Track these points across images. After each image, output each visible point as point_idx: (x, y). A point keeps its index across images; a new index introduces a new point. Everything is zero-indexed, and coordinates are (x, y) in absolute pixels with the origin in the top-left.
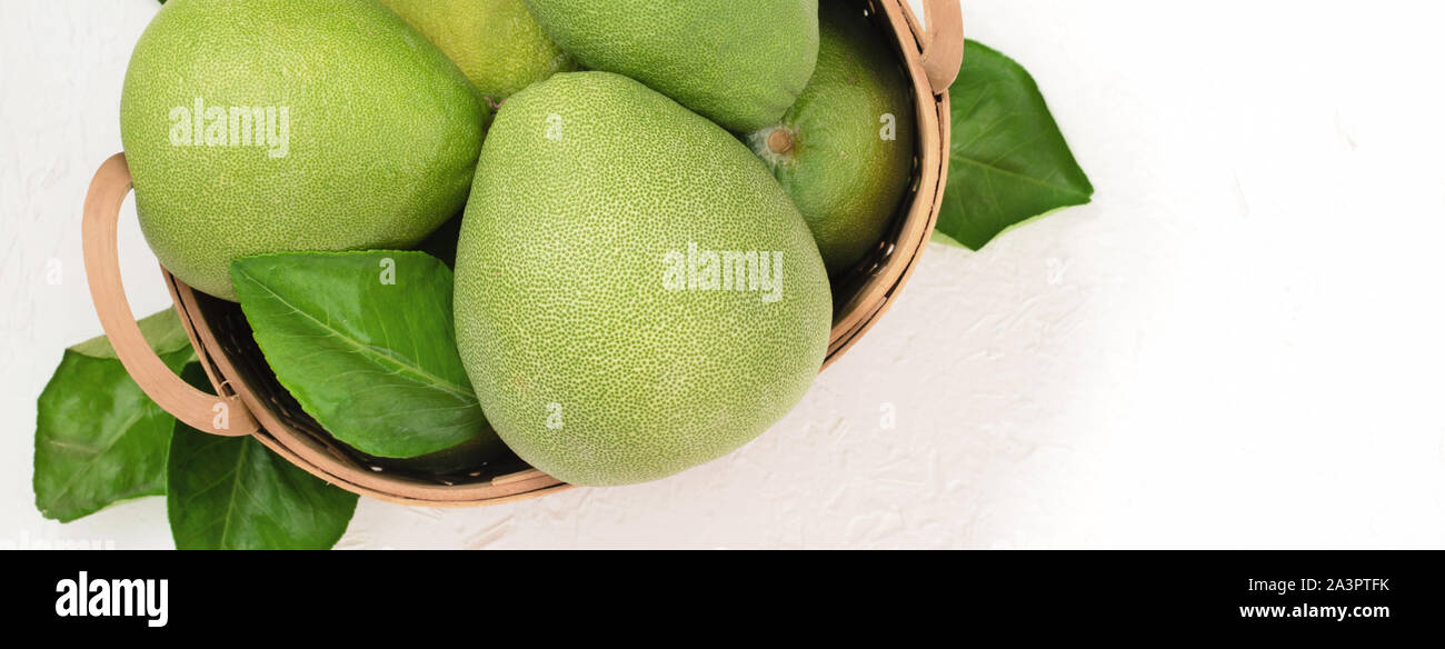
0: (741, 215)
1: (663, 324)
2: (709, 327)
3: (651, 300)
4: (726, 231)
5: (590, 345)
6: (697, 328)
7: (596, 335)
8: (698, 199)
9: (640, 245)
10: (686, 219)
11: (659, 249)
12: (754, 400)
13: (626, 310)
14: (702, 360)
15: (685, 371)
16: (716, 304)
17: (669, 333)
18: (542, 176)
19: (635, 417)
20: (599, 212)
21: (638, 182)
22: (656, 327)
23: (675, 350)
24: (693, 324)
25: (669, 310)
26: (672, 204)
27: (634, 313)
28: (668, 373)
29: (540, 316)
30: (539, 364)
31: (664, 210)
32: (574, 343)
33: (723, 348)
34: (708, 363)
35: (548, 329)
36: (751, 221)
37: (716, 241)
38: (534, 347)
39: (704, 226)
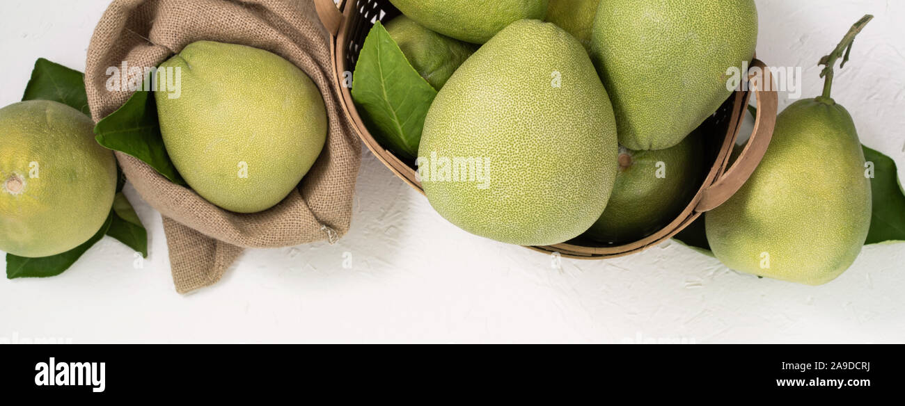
0: (586, 143)
1: (515, 167)
2: (535, 182)
3: (517, 152)
4: (573, 145)
5: (477, 153)
6: (528, 179)
7: (482, 150)
8: (571, 122)
9: (530, 124)
10: (559, 127)
11: (537, 132)
12: (534, 228)
13: (503, 149)
14: (521, 194)
15: (510, 193)
16: (544, 174)
17: (515, 172)
18: (510, 64)
19: (475, 198)
20: (522, 97)
21: (549, 96)
22: (511, 165)
23: (512, 181)
24: (528, 176)
25: (521, 162)
26: (557, 116)
27: (506, 152)
28: (502, 189)
29: (465, 125)
30: (450, 146)
31: (551, 116)
32: (471, 147)
33: (535, 195)
34: (523, 197)
35: (464, 132)
36: (588, 149)
37: (565, 146)
38: (453, 136)
39: (565, 136)
